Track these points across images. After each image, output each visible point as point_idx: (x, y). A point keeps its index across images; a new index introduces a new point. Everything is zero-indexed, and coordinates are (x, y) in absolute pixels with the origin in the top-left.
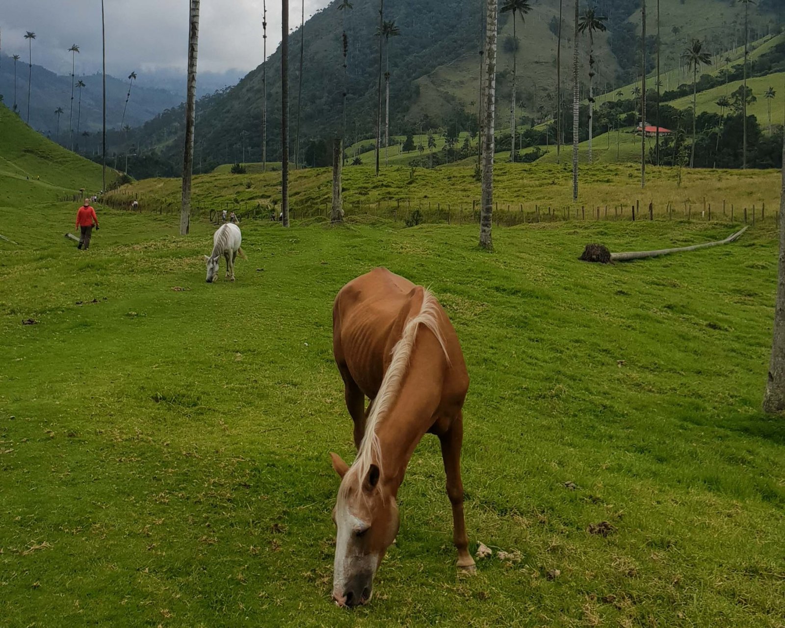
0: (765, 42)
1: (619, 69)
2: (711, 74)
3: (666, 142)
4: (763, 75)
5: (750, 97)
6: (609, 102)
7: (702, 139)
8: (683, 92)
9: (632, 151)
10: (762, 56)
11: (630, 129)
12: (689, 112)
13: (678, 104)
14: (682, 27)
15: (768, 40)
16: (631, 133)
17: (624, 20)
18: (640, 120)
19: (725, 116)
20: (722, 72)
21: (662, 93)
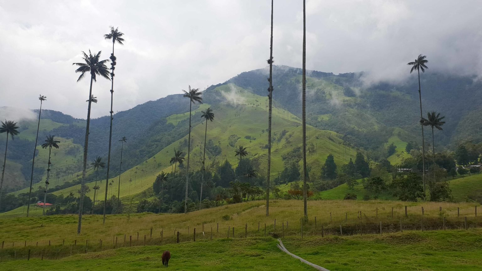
0: (90, 170)
1: (25, 181)
2: (70, 181)
3: (52, 209)
4: (91, 182)
5: (88, 190)
6: (23, 193)
7: (68, 207)
8: (57, 189)
9: (35, 214)
10: (90, 175)
11: (33, 205)
12: (61, 197)
13: (56, 194)
14: (54, 164)
15: (91, 169)
16: (34, 206)
17: (29, 160)
18: (38, 201)
19: (77, 198)
20: (73, 181)
21: (48, 189)
